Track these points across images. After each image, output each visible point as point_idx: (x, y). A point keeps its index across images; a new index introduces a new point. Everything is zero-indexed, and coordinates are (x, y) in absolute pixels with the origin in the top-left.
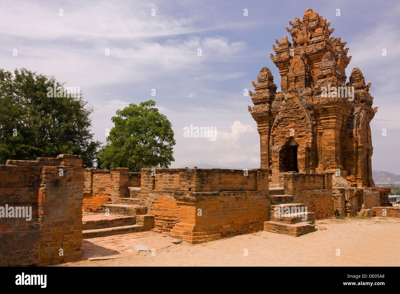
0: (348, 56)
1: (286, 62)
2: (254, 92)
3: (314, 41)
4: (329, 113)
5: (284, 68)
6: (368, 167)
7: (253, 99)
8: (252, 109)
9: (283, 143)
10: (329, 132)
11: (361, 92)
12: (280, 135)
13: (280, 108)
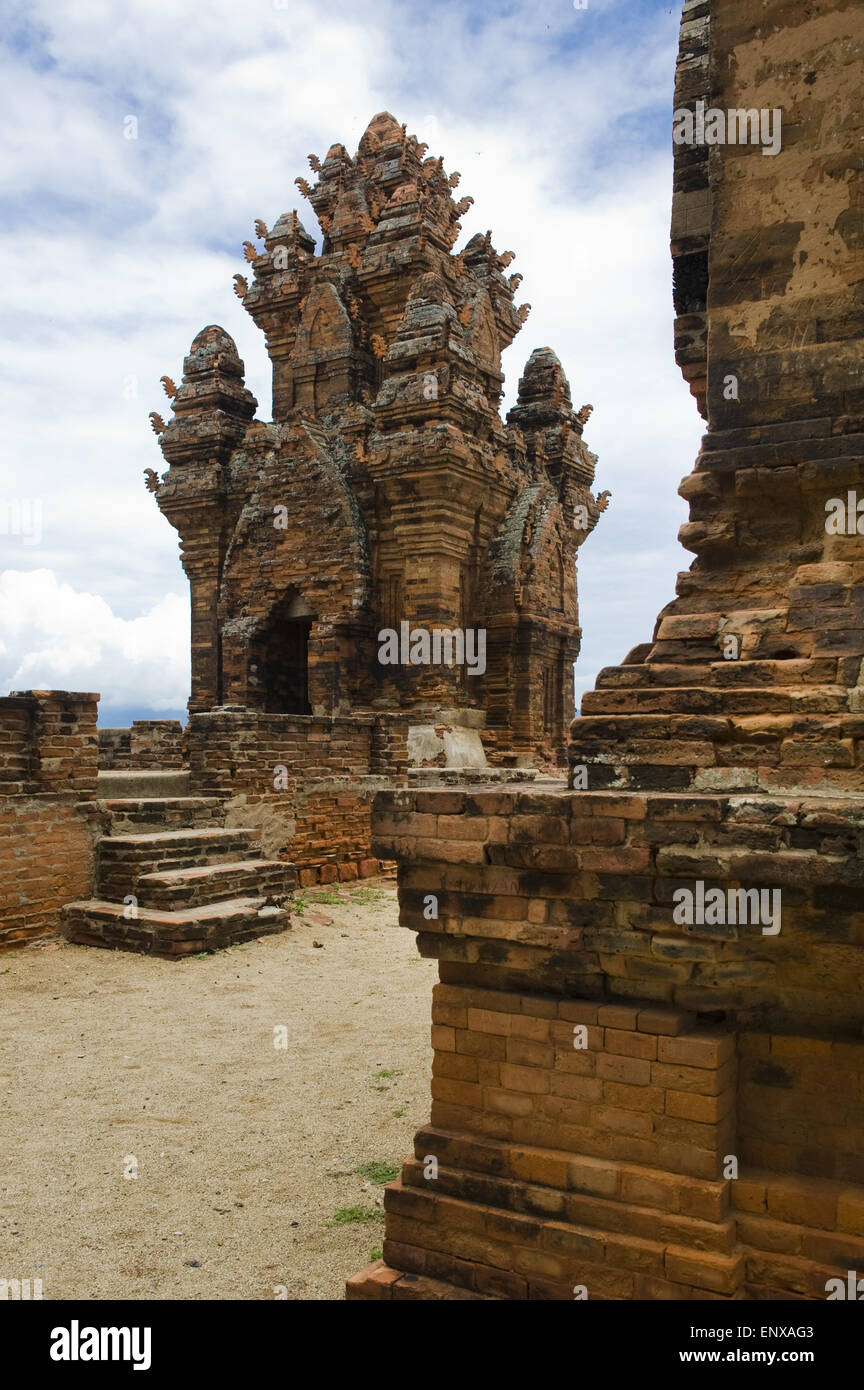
0: (517, 303)
1: (288, 307)
2: (168, 416)
3: (385, 231)
4: (421, 499)
5: (283, 331)
6: (560, 697)
7: (164, 444)
8: (161, 481)
9: (263, 609)
10: (420, 570)
11: (553, 435)
12: (254, 579)
13: (257, 478)
